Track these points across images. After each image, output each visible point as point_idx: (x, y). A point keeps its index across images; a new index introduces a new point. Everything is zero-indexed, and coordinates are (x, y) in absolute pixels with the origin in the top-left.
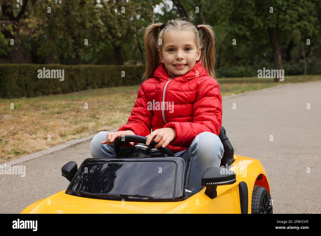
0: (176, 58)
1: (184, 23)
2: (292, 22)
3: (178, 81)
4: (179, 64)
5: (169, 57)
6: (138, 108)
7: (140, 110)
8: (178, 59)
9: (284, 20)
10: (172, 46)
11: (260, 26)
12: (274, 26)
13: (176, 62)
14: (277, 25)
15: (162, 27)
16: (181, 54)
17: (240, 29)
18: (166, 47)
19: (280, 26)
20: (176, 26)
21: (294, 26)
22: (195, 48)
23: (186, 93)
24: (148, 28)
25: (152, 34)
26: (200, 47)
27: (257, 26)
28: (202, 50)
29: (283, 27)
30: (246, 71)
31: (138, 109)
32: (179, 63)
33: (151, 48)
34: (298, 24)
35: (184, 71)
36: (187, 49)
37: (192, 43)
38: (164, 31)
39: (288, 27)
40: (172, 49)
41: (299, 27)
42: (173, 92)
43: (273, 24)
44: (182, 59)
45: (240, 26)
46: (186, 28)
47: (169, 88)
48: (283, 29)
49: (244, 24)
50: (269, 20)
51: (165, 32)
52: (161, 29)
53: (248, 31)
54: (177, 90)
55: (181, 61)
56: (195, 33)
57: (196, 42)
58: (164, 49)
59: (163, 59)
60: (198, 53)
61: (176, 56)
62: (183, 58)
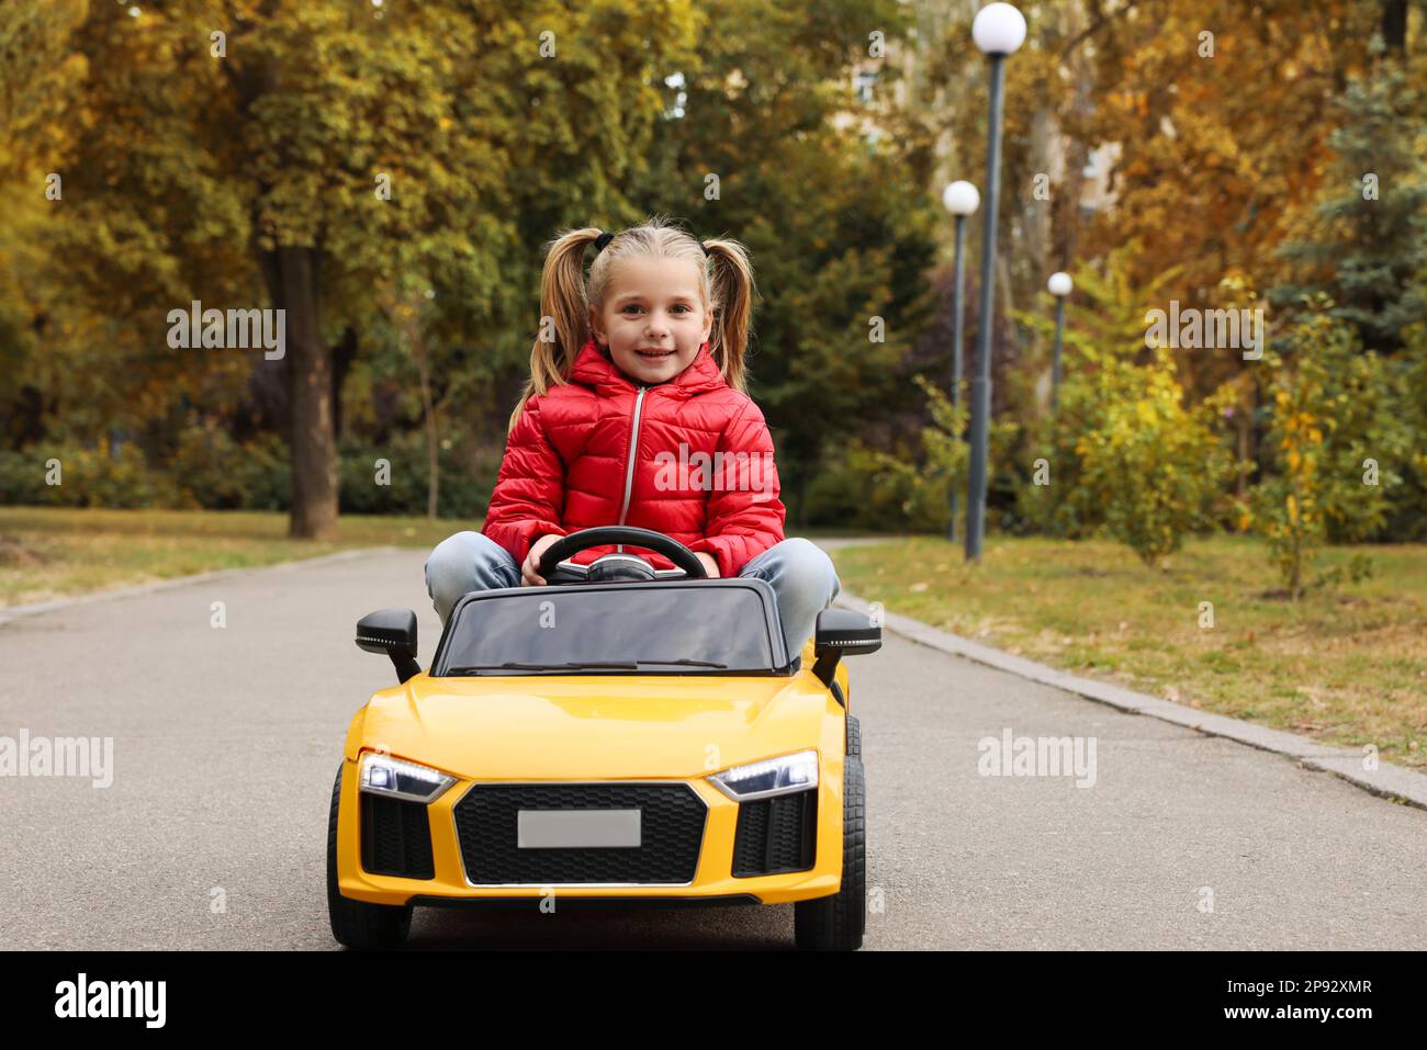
0: (647, 332)
1: (671, 235)
2: (393, 232)
3: (667, 396)
4: (654, 349)
5: (624, 328)
6: (521, 481)
7: (527, 488)
8: (653, 337)
9: (358, 218)
10: (636, 298)
11: (231, 232)
12: (309, 241)
13: (644, 345)
14: (321, 237)
15: (601, 242)
16: (661, 321)
17: (121, 236)
18: (620, 302)
19: (338, 247)
20: (649, 242)
21: (407, 252)
22: (698, 306)
23: (693, 432)
24: (558, 242)
25: (568, 259)
26: (712, 305)
27: (215, 229)
28: (716, 313)
29: (354, 248)
30: (105, 475)
31: (521, 486)
32: (655, 346)
33: (567, 297)
34: (427, 245)
35: (669, 368)
36: (678, 308)
37: (690, 294)
38: (611, 254)
39: (374, 252)
40: (636, 308)
41: (430, 262)
42: (660, 425)
43: (304, 228)
44: (664, 336)
45: (120, 220)
46: (681, 249)
47: (648, 416)
48: (352, 264)
49: (143, 215)
50: (279, 207)
51: (617, 257)
52: (600, 249)
53: (168, 252)
54: (673, 422)
55: (658, 342)
56: (701, 265)
57: (701, 292)
58: (610, 307)
59: (605, 333)
60: (705, 323)
61: (648, 328)
62: (668, 332)
